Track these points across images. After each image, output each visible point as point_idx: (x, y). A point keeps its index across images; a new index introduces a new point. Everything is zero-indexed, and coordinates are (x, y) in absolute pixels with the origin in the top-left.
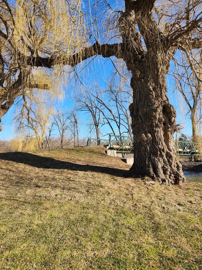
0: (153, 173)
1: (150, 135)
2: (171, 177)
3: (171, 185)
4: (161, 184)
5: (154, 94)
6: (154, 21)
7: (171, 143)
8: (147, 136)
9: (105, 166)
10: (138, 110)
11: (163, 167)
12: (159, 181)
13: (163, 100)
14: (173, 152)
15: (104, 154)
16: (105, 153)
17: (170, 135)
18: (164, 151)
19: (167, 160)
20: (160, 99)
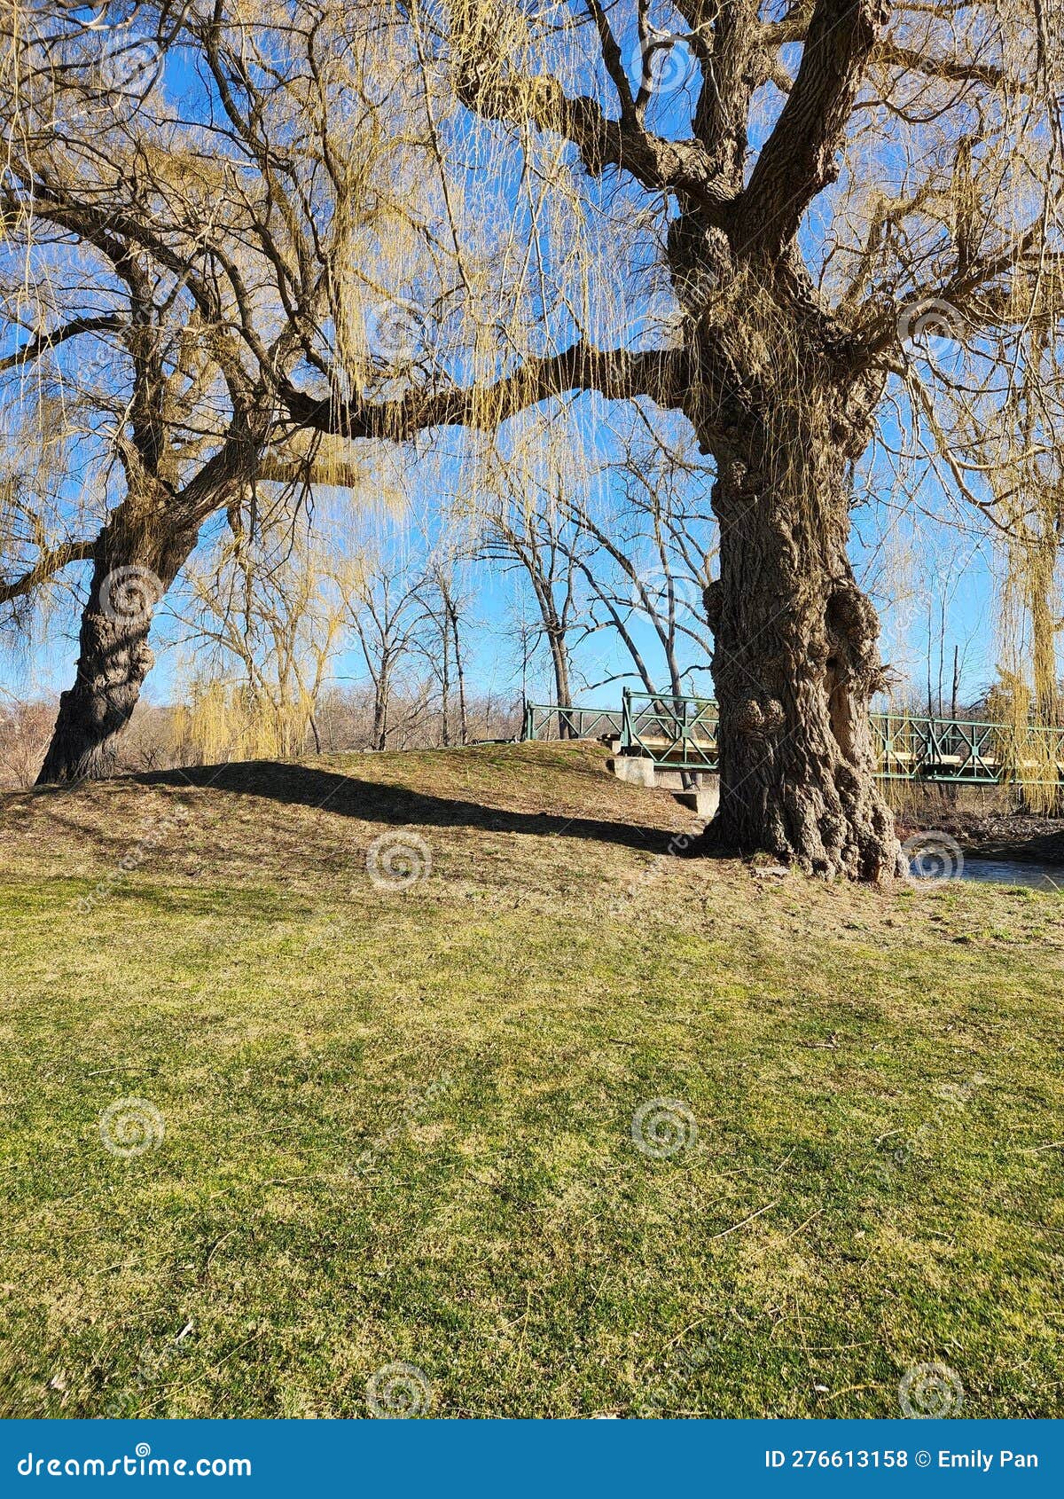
0: (785, 841)
1: (776, 706)
2: (850, 855)
3: (846, 882)
4: (808, 878)
5: (796, 552)
6: (800, 276)
7: (860, 734)
8: (766, 710)
9: (610, 818)
10: (735, 612)
11: (822, 822)
12: (804, 868)
13: (829, 574)
14: (863, 766)
15: (601, 773)
16: (605, 769)
17: (852, 703)
18: (826, 764)
19: (837, 795)
20: (818, 572)
